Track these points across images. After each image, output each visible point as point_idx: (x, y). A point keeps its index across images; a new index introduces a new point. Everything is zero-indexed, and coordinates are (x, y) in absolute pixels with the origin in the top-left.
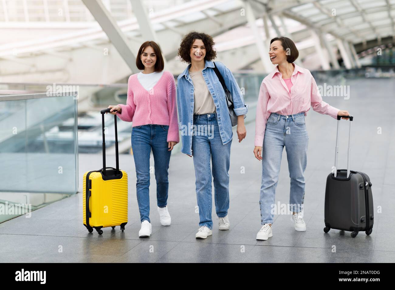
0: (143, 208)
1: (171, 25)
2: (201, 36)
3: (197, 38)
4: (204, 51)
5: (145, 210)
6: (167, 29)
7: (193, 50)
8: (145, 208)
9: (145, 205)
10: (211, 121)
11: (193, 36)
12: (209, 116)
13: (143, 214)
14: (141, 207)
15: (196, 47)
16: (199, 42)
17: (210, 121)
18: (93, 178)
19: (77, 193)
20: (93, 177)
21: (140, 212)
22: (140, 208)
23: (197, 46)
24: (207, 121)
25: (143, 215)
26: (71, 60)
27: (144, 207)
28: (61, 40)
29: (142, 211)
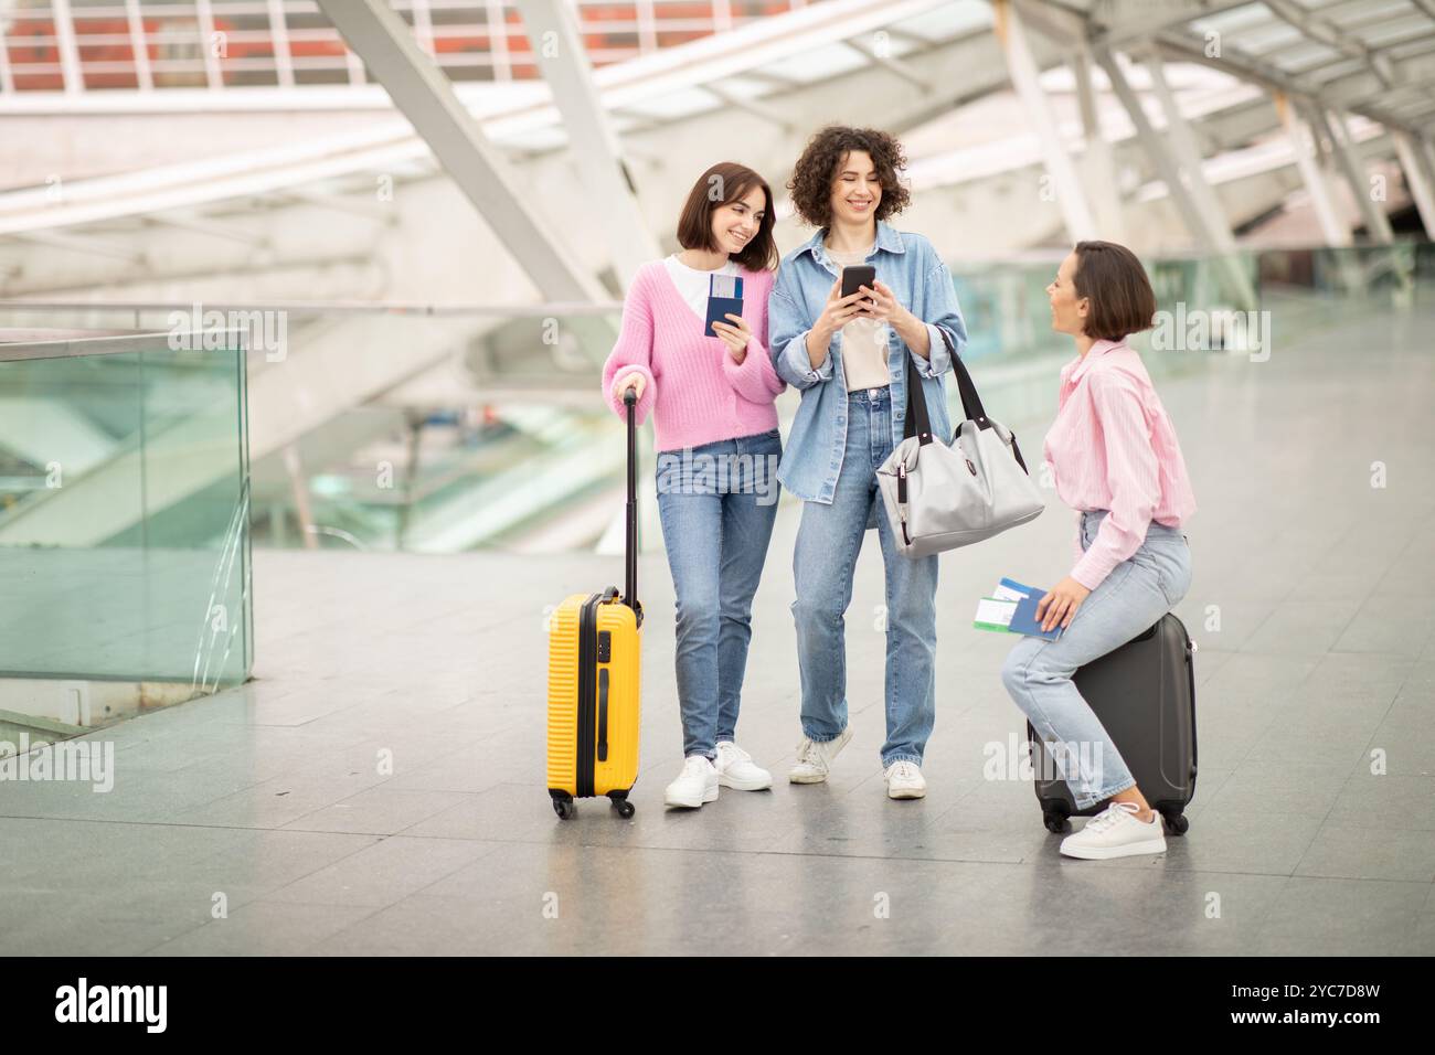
0: (695, 712)
1: (744, 91)
2: (865, 141)
3: (854, 148)
4: (876, 190)
5: (701, 721)
6: (729, 105)
7: (843, 189)
8: (701, 713)
9: (701, 703)
10: (880, 409)
11: (841, 140)
12: (873, 394)
13: (693, 732)
14: (689, 709)
15: (853, 177)
16: (859, 162)
17: (877, 409)
18: (618, 625)
19: (249, 680)
20: (619, 622)
21: (686, 727)
22: (685, 710)
23: (856, 174)
24: (868, 411)
25: (694, 738)
26: (394, 221)
27: (698, 711)
28: (351, 152)
29: (692, 723)
